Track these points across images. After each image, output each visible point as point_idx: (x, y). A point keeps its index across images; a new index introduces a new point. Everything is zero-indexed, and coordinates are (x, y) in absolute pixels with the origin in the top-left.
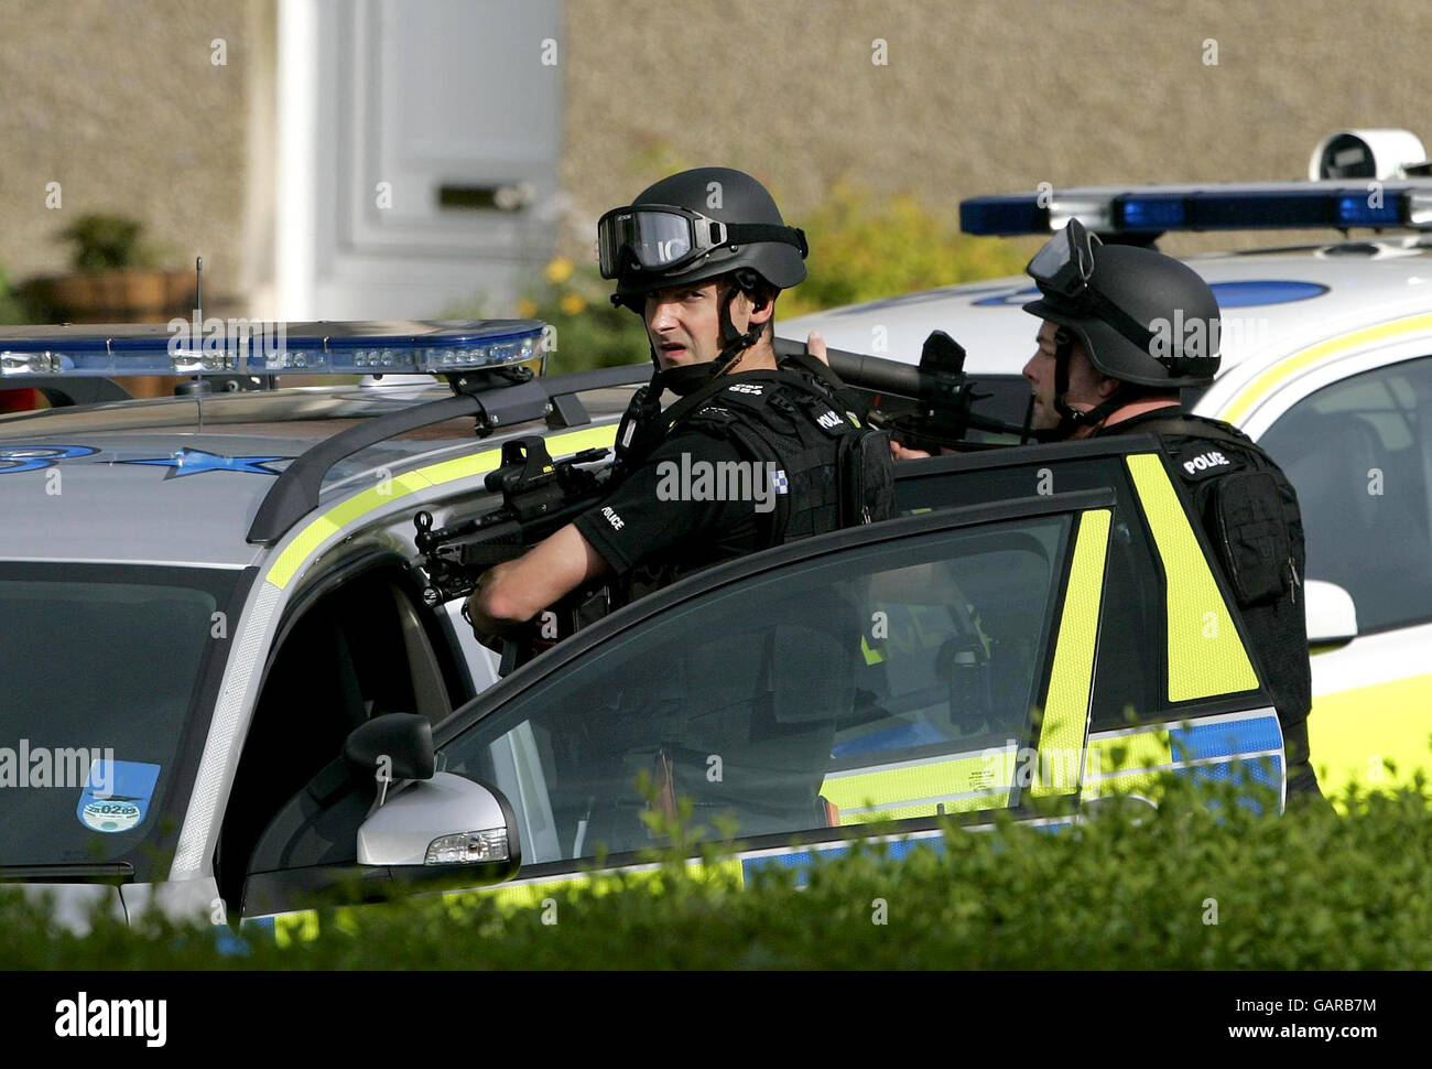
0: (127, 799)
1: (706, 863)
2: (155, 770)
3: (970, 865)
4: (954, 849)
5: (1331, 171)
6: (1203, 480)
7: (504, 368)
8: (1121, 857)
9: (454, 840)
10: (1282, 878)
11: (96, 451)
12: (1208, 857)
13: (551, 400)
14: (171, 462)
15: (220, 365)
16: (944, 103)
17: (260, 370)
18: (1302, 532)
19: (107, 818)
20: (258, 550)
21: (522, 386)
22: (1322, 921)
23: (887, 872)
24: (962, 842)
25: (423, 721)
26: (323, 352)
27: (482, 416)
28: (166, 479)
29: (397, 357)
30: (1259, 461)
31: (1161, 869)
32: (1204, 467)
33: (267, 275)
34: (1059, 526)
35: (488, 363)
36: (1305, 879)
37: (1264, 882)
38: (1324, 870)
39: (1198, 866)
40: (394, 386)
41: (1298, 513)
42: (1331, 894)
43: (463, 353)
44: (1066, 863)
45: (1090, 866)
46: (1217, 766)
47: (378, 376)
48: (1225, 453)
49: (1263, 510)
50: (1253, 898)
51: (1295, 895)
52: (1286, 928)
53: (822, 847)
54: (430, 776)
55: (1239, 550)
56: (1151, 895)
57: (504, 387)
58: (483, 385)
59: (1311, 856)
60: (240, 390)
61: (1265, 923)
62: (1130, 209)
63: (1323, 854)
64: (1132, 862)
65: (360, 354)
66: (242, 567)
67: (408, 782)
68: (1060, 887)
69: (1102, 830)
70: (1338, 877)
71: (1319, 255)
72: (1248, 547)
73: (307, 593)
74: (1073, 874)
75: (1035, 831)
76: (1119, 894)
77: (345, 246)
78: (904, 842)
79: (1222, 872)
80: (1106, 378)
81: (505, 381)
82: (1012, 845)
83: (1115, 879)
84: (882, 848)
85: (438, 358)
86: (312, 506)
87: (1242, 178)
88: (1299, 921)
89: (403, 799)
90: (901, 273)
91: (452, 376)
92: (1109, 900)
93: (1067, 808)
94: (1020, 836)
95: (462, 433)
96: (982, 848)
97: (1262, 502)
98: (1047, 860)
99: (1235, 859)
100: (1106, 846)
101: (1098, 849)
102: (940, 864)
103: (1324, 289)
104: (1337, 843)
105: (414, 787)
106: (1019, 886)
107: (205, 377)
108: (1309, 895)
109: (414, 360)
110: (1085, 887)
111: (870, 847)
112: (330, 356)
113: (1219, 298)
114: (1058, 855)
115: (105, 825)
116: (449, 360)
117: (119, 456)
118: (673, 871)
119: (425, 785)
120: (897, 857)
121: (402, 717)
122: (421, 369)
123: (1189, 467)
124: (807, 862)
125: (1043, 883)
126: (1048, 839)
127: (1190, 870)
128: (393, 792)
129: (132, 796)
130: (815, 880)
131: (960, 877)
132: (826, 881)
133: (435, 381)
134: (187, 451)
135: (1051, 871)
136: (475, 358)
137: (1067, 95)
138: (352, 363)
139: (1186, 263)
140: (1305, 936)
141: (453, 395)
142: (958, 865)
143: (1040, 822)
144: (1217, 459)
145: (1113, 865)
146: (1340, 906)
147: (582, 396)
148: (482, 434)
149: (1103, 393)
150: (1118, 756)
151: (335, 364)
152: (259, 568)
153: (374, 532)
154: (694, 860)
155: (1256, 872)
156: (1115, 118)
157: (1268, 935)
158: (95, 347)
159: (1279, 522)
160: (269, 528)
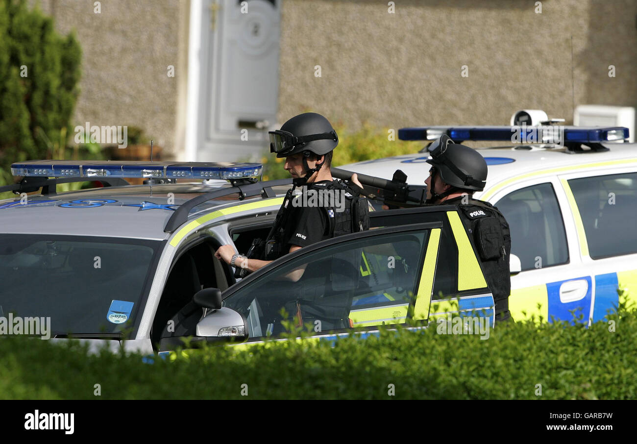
0: (123, 313)
1: (302, 339)
2: (132, 304)
3: (387, 341)
4: (382, 336)
5: (518, 123)
6: (475, 219)
7: (248, 178)
8: (436, 340)
9: (227, 329)
10: (487, 348)
11: (117, 201)
12: (464, 340)
13: (263, 189)
14: (141, 206)
15: (158, 175)
16: (400, 99)
17: (171, 177)
18: (510, 238)
19: (116, 319)
20: (168, 235)
21: (254, 184)
22: (499, 362)
23: (360, 343)
24: (385, 334)
25: (218, 291)
26: (190, 171)
27: (241, 193)
28: (139, 211)
29: (214, 174)
30: (497, 215)
31: (448, 344)
32: (476, 215)
33: (183, 148)
34: (424, 234)
35: (243, 177)
36: (494, 349)
37: (482, 349)
38: (501, 346)
39: (461, 343)
40: (213, 183)
41: (509, 233)
42: (503, 354)
43: (235, 173)
44: (418, 341)
45: (426, 343)
46: (468, 312)
47: (208, 180)
48: (484, 211)
49: (495, 230)
50: (478, 354)
51: (491, 353)
52: (488, 364)
53: (340, 334)
54: (220, 308)
55: (485, 242)
56: (445, 352)
57: (248, 184)
58: (241, 183)
59: (497, 341)
60: (164, 183)
61: (481, 362)
62: (453, 133)
63: (501, 341)
64: (440, 341)
65: (202, 173)
66: (162, 240)
67: (213, 310)
68: (416, 349)
69: (430, 331)
70: (505, 348)
71: (513, 149)
72: (488, 241)
73: (182, 249)
74: (420, 345)
75: (409, 331)
76: (435, 352)
77: (208, 139)
78: (366, 334)
79: (468, 346)
80: (447, 184)
81: (248, 182)
82: (401, 334)
83: (433, 347)
84: (359, 335)
85: (227, 175)
86: (185, 221)
87: (494, 124)
88: (492, 362)
89: (211, 315)
90: (385, 152)
91: (232, 180)
92: (431, 354)
93: (419, 324)
94: (403, 332)
95: (234, 199)
96: (391, 336)
97: (494, 227)
98: (412, 340)
99: (472, 342)
100: (431, 336)
101: (428, 337)
102: (378, 341)
103: (514, 161)
104: (506, 337)
105: (215, 312)
106: (402, 349)
107: (153, 179)
108: (496, 354)
109: (219, 174)
110: (424, 349)
111: (356, 335)
112: (193, 173)
113: (487, 162)
114: (416, 339)
115: (116, 321)
116: (231, 175)
117: (124, 203)
118: (291, 341)
119: (218, 311)
120: (364, 338)
121: (211, 289)
122: (222, 178)
123: (472, 215)
124: (335, 339)
125: (411, 348)
126: (413, 334)
127: (458, 345)
128: (209, 313)
129: (125, 312)
130: (337, 345)
131: (384, 345)
132: (340, 345)
133: (227, 182)
134: (146, 202)
135: (413, 344)
136: (239, 175)
137: (440, 98)
138: (200, 175)
139: (477, 151)
140: (494, 367)
141: (232, 186)
142: (383, 341)
143: (410, 329)
144: (481, 213)
145: (433, 342)
146: (506, 357)
147: (273, 188)
148: (241, 199)
149: (445, 189)
150: (436, 308)
151: (194, 175)
152: (167, 240)
153: (205, 230)
154: (298, 338)
155: (479, 346)
156: (455, 105)
157: (482, 366)
158: (118, 168)
159: (501, 234)
160: (171, 227)
